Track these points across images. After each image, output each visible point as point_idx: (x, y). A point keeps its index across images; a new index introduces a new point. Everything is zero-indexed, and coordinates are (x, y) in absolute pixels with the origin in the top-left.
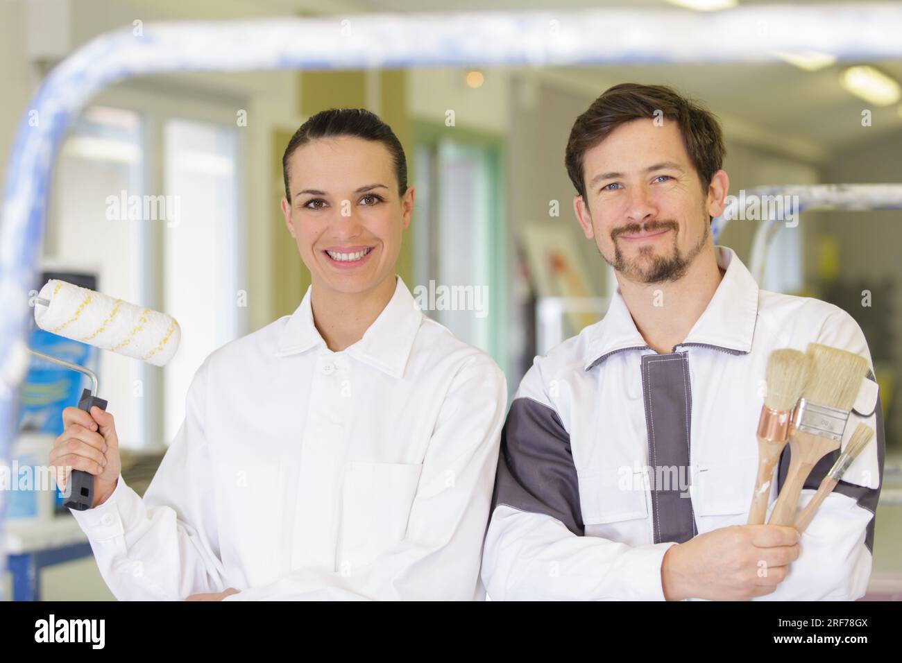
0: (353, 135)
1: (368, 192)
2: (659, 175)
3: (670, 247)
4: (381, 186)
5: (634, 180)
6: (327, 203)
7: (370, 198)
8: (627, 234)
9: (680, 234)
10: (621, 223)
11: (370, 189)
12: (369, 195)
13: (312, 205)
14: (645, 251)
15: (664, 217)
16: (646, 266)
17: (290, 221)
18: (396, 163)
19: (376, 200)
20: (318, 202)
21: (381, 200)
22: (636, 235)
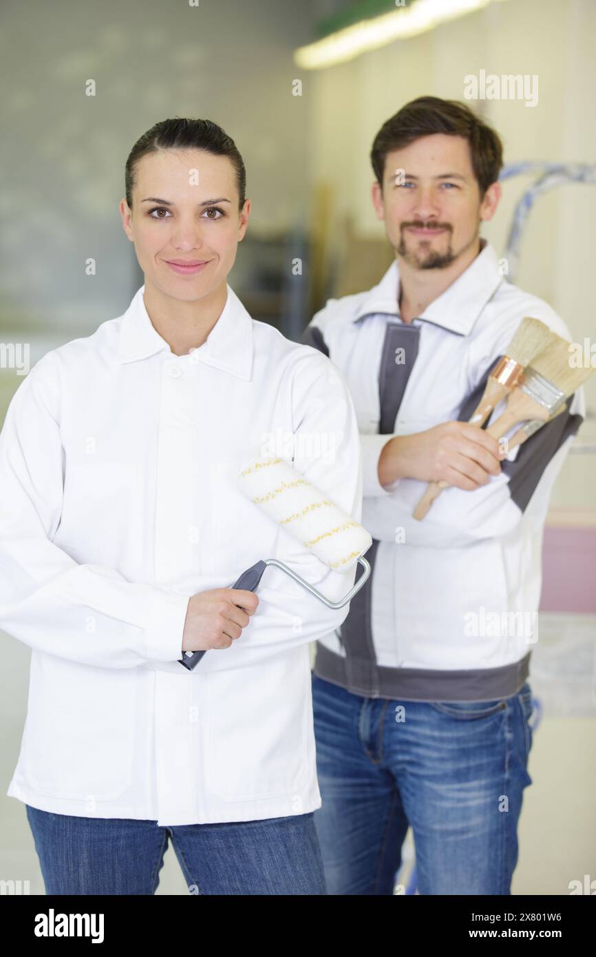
0: (200, 149)
1: (212, 206)
2: (446, 182)
3: (445, 245)
4: (225, 200)
5: (427, 184)
6: (170, 212)
7: (212, 210)
8: (413, 228)
9: (455, 236)
10: (410, 218)
11: (214, 203)
12: (213, 208)
13: (155, 213)
14: (425, 244)
15: (443, 219)
16: (423, 256)
17: (128, 224)
18: (239, 178)
19: (218, 214)
20: (161, 210)
21: (222, 212)
22: (419, 230)
